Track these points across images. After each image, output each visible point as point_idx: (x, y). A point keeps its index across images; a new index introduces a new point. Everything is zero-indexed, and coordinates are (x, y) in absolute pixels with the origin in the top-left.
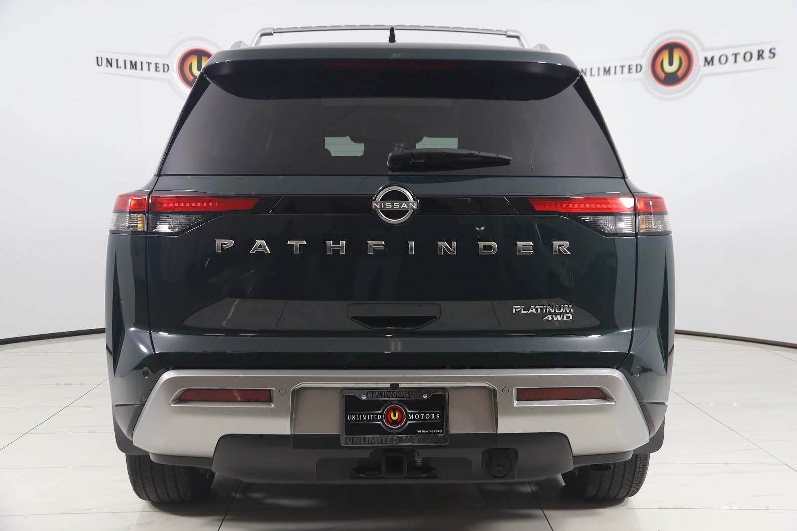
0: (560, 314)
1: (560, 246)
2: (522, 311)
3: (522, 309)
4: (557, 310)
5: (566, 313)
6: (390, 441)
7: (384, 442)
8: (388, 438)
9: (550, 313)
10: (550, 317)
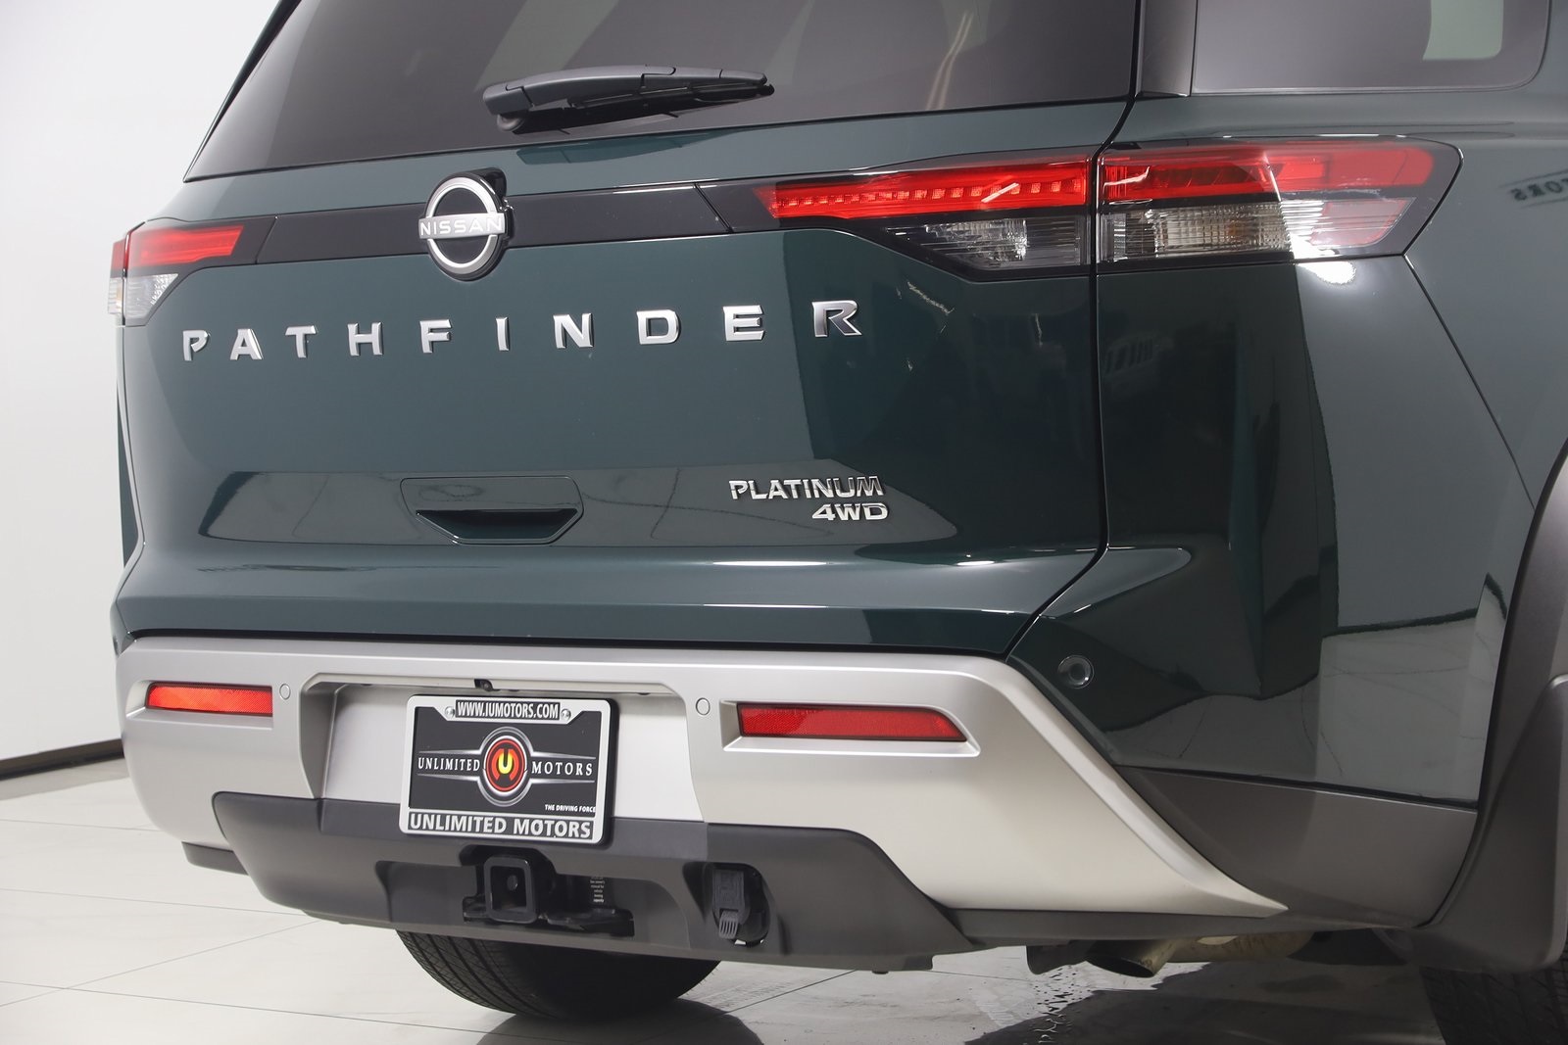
0: (853, 501)
1: (829, 313)
2: (754, 496)
3: (753, 493)
4: (838, 492)
5: (864, 499)
6: (489, 828)
7: (478, 829)
8: (486, 820)
9: (823, 499)
10: (829, 511)
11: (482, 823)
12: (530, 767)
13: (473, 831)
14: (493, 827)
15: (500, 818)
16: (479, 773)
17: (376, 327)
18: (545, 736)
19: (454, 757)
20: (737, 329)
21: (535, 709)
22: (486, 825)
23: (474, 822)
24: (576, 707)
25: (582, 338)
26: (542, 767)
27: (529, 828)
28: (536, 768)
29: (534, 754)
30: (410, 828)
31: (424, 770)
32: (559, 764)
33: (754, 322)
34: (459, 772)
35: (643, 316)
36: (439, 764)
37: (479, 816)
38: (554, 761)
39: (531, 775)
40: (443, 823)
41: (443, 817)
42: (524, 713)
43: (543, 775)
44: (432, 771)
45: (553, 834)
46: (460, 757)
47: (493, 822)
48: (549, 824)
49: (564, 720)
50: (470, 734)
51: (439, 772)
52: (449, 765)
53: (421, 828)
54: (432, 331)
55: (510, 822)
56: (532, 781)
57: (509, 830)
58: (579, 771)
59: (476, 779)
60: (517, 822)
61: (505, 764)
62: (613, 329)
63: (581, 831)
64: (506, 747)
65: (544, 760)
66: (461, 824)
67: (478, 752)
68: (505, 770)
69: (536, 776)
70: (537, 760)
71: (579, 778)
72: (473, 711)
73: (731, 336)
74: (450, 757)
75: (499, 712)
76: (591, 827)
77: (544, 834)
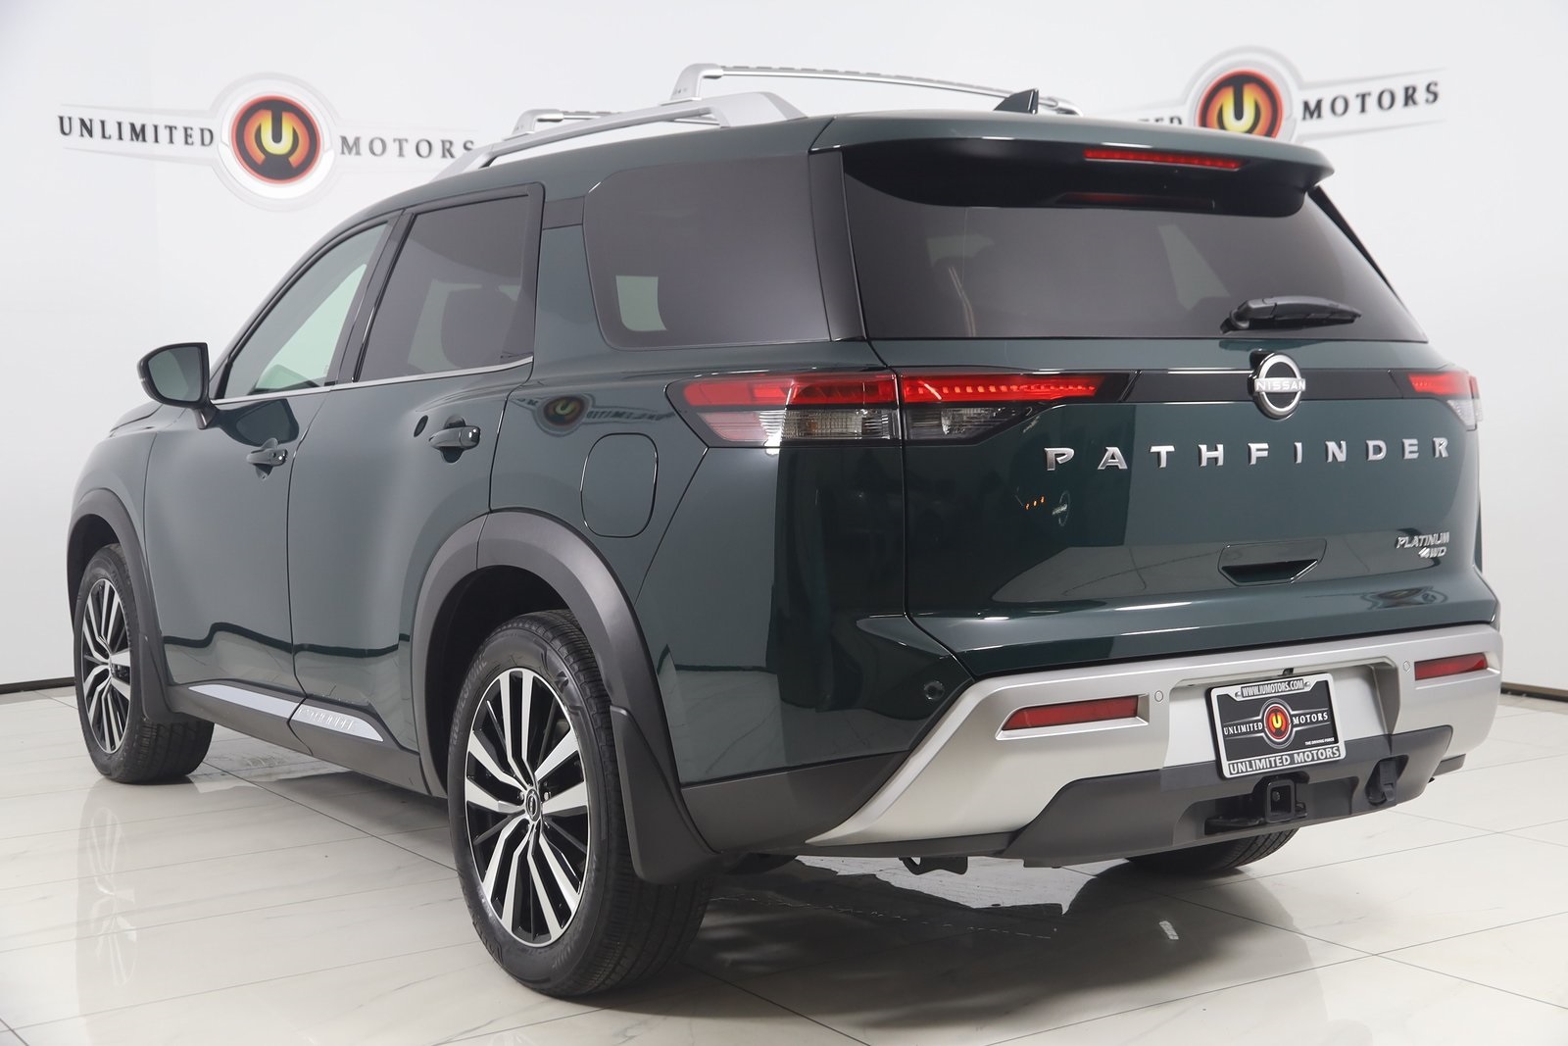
11: (1275, 761)
12: (1292, 721)
13: (1271, 767)
14: (1282, 762)
15: (1285, 756)
16: (1263, 731)
17: (1220, 447)
18: (1297, 701)
19: (1246, 723)
20: (1411, 452)
21: (1289, 684)
22: (1278, 761)
23: (1270, 761)
24: (1312, 681)
25: (1342, 457)
26: (1300, 720)
27: (1302, 758)
28: (1296, 721)
29: (1292, 713)
30: (1231, 774)
31: (1229, 735)
32: (1308, 716)
33: (1415, 448)
34: (1251, 733)
35: (1371, 444)
36: (1237, 730)
37: (1272, 757)
38: (1304, 714)
39: (1294, 726)
40: (1251, 767)
41: (1250, 762)
42: (1283, 688)
43: (1300, 725)
44: (1234, 735)
45: (1319, 759)
46: (1249, 722)
47: (1281, 759)
48: (1315, 752)
49: (1307, 689)
50: (1253, 707)
51: (1238, 734)
52: (1244, 730)
53: (1238, 773)
54: (1258, 450)
55: (1291, 756)
56: (1295, 729)
57: (1292, 762)
58: (1320, 718)
59: (1262, 734)
60: (1296, 755)
61: (1277, 722)
62: (1358, 451)
63: (1334, 754)
64: (1276, 711)
65: (1299, 715)
66: (1261, 764)
67: (1260, 717)
68: (1278, 726)
69: (1297, 726)
70: (1295, 716)
71: (1321, 722)
72: (1252, 692)
73: (1408, 456)
74: (1243, 724)
75: (1268, 690)
76: (1338, 750)
77: (1313, 760)
